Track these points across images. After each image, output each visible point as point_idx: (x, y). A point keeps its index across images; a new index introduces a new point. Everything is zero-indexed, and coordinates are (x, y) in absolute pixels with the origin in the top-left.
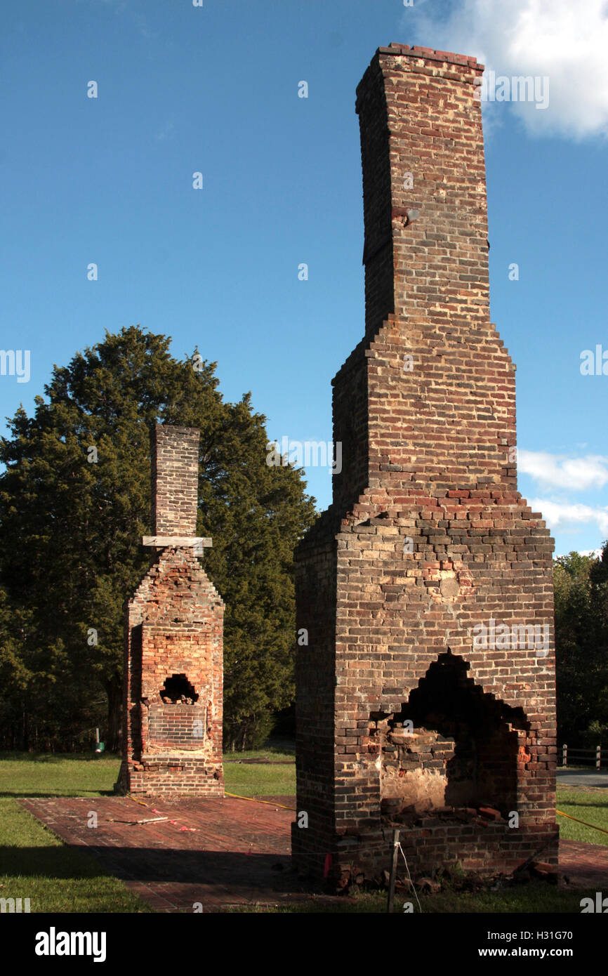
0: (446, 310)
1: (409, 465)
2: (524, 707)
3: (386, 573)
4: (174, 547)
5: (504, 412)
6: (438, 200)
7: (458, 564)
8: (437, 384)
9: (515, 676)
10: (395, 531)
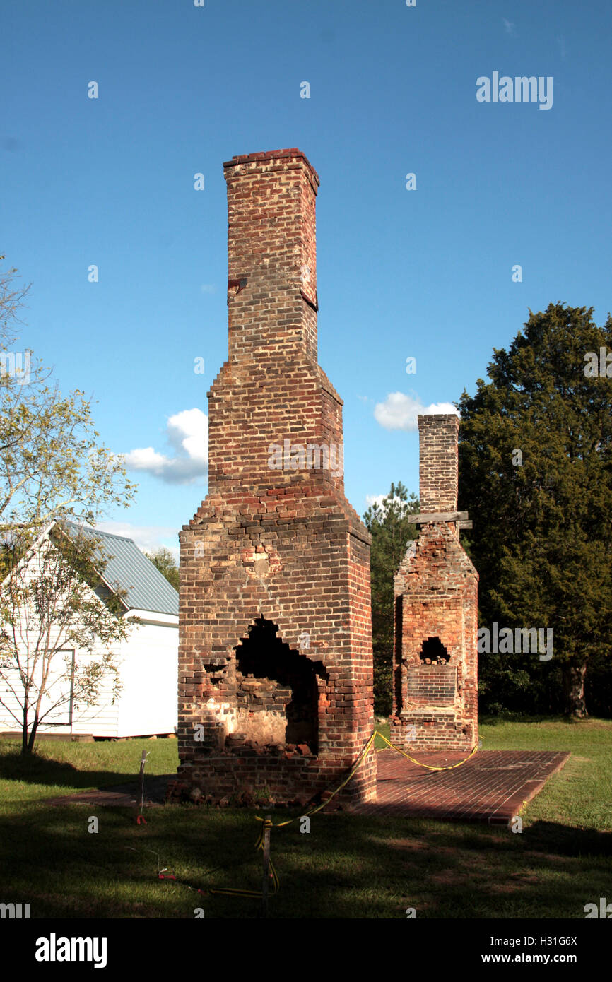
0: (267, 351)
1: (238, 474)
2: (324, 661)
3: (215, 558)
4: (431, 522)
5: (312, 423)
6: (263, 267)
7: (269, 548)
8: (259, 408)
9: (316, 635)
10: (221, 526)
